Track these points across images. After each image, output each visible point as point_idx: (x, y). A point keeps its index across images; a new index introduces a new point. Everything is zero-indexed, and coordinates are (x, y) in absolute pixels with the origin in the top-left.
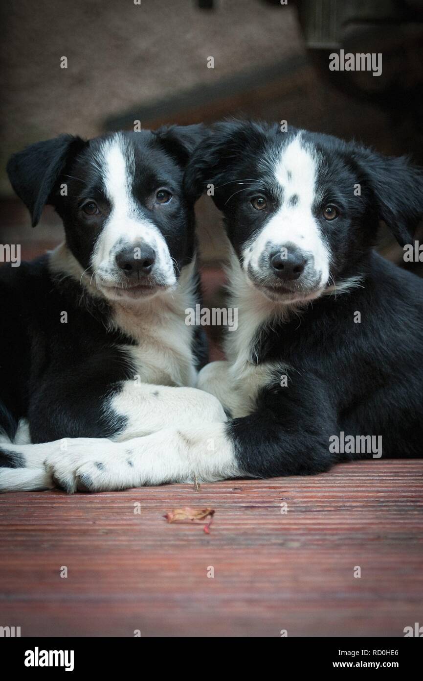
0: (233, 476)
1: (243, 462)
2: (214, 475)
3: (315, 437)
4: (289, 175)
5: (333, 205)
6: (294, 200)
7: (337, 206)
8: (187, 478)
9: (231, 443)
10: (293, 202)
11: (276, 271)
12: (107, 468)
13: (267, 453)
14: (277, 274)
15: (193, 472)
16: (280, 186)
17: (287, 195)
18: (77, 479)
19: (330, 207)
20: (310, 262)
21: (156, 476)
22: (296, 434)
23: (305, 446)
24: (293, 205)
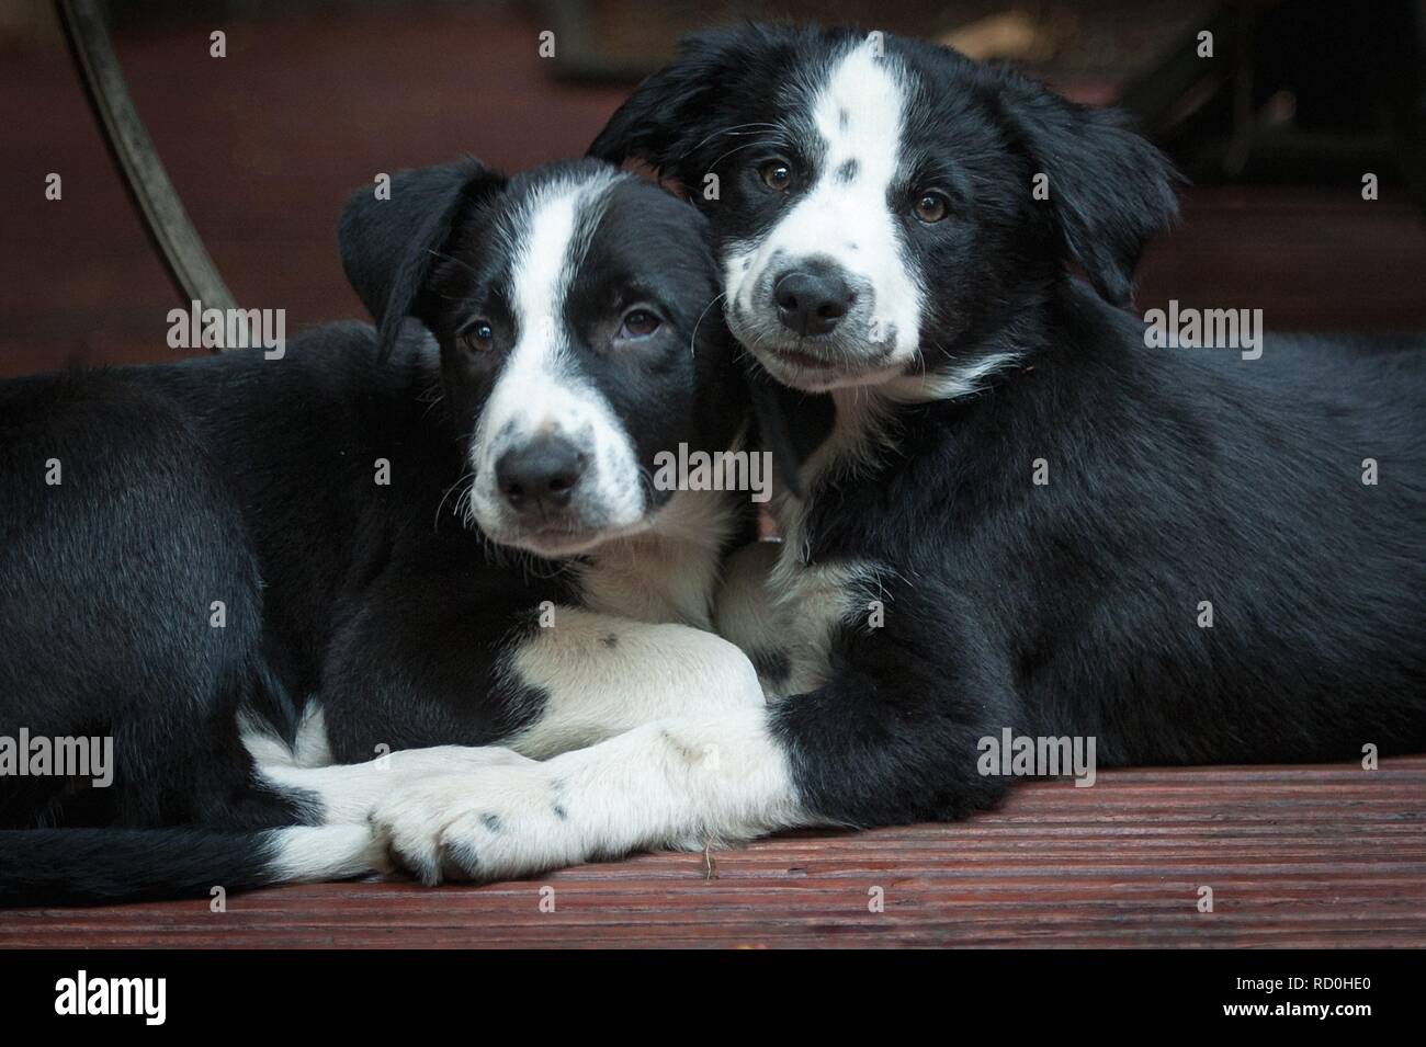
0: (790, 825)
1: (810, 793)
2: (747, 825)
3: (968, 729)
4: (844, 117)
5: (939, 191)
6: (849, 170)
7: (945, 194)
8: (687, 834)
9: (782, 752)
10: (847, 174)
11: (783, 314)
12: (508, 825)
13: (863, 769)
14: (784, 320)
15: (701, 821)
16: (820, 138)
17: (834, 158)
18: (442, 854)
19: (932, 194)
20: (862, 300)
21: (618, 836)
22: (926, 722)
23: (948, 750)
24: (846, 181)
